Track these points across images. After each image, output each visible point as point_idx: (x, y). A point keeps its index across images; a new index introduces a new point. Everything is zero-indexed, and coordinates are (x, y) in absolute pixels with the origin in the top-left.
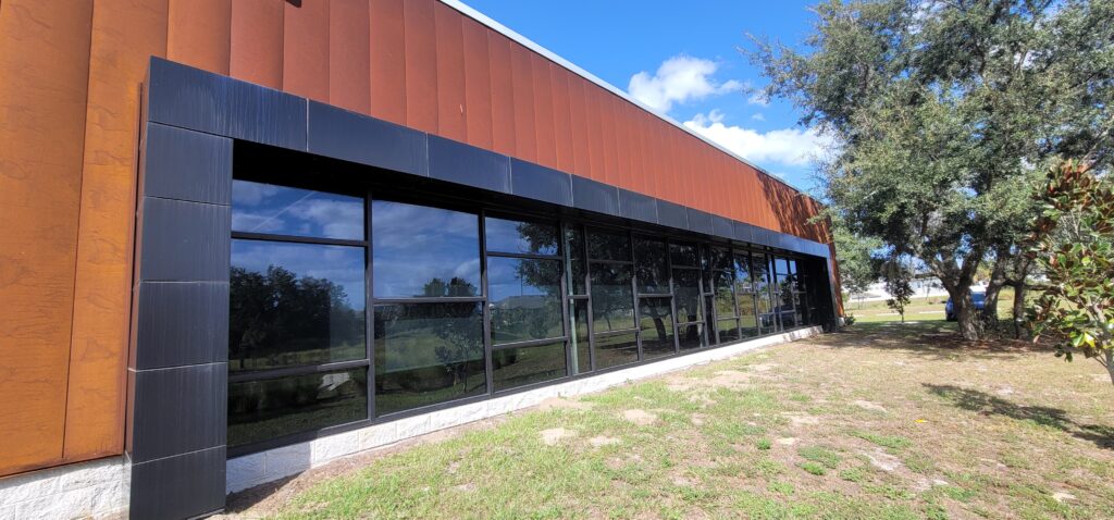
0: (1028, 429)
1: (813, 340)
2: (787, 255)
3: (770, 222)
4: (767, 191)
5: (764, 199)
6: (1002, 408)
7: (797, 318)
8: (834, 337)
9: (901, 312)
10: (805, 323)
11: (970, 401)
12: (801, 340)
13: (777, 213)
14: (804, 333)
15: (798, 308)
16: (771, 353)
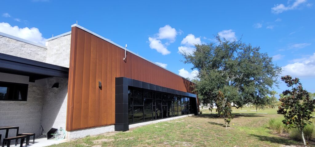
0: (219, 126)
1: (193, 116)
2: (188, 97)
3: (184, 90)
4: (184, 82)
5: (183, 83)
6: (216, 124)
7: (190, 112)
8: (197, 116)
9: (211, 111)
10: (191, 113)
11: (213, 123)
12: (190, 117)
13: (186, 87)
14: (190, 115)
15: (190, 110)
16: (184, 118)
